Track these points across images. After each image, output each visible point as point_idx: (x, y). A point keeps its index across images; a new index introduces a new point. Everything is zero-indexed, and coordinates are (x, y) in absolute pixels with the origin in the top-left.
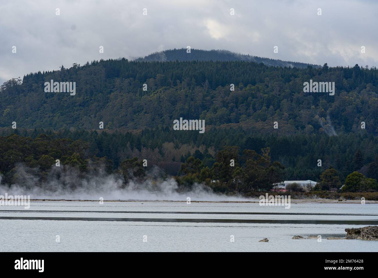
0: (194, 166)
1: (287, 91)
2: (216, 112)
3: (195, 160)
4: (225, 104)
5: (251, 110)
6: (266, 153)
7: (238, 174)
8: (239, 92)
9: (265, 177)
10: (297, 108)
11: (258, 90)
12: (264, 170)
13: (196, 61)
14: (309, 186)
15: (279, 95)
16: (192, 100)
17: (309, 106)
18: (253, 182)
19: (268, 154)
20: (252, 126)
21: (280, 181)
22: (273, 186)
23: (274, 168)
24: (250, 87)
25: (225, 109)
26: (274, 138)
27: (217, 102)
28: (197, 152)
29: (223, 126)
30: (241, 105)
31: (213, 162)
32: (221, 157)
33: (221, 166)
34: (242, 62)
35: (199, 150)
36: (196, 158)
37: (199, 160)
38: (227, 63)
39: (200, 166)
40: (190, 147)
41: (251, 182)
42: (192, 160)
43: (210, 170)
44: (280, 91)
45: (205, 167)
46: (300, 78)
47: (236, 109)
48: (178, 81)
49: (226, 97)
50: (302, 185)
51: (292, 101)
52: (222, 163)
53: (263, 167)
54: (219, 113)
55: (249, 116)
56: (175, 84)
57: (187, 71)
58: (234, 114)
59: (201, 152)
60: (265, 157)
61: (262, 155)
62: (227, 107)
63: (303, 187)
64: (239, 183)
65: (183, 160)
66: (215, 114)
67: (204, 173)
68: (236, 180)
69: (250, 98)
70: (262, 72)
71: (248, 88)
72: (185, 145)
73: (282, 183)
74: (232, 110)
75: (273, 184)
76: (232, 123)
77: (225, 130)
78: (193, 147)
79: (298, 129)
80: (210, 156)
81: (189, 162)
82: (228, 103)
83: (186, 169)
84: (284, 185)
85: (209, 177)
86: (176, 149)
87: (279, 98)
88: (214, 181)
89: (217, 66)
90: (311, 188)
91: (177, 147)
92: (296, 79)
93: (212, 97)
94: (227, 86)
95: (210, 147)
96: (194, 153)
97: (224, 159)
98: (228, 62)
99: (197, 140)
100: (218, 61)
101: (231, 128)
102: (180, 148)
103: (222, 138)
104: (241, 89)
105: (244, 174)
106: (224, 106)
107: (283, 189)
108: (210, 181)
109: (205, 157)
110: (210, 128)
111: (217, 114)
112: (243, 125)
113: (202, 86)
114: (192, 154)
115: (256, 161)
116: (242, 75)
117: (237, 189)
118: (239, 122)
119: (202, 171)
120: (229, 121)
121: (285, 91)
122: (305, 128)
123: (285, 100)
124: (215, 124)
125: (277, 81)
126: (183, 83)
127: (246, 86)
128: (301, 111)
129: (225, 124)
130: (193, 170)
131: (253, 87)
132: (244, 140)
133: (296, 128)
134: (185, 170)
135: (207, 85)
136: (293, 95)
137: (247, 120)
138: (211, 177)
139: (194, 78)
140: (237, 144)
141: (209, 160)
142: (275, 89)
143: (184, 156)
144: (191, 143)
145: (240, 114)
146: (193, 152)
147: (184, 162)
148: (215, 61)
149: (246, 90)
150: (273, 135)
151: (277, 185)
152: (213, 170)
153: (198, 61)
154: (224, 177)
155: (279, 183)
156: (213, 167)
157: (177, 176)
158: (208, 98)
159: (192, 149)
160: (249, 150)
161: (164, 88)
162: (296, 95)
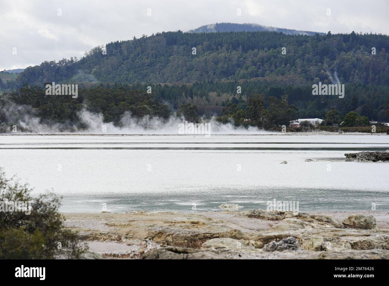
0: (232, 109)
1: (300, 52)
2: (248, 69)
3: (233, 105)
4: (254, 63)
5: (273, 67)
6: (284, 99)
7: (264, 114)
8: (264, 54)
9: (284, 116)
10: (308, 65)
12: (283, 111)
13: (233, 32)
14: (317, 122)
15: (294, 56)
16: (230, 60)
17: (317, 63)
18: (275, 120)
19: (286, 99)
20: (274, 79)
21: (295, 119)
22: (290, 123)
23: (291, 110)
24: (273, 50)
25: (254, 67)
26: (291, 88)
27: (248, 62)
28: (234, 98)
29: (253, 79)
30: (266, 64)
31: (246, 106)
32: (251, 102)
33: (252, 109)
34: (266, 32)
35: (235, 97)
36: (233, 103)
37: (235, 104)
38: (255, 33)
39: (236, 109)
40: (229, 95)
41: (273, 120)
42: (230, 104)
43: (243, 111)
44: (294, 53)
45: (240, 109)
46: (310, 43)
47: (262, 67)
48: (219, 47)
49: (255, 58)
50: (312, 122)
51: (303, 60)
52: (252, 106)
53: (283, 109)
54: (250, 70)
55: (272, 71)
56: (217, 49)
57: (226, 39)
58: (261, 70)
59: (237, 98)
60: (284, 102)
61: (282, 100)
62: (255, 65)
63: (312, 124)
64: (265, 121)
65: (223, 105)
66: (247, 70)
67: (239, 114)
68: (263, 119)
69: (272, 59)
70: (281, 39)
71: (271, 51)
72: (225, 94)
73: (297, 120)
74: (259, 68)
75: (290, 122)
76: (259, 77)
77: (254, 82)
78: (231, 95)
79: (308, 81)
80: (243, 101)
81: (228, 106)
82: (256, 62)
83: (226, 112)
84: (298, 122)
85: (243, 117)
86: (218, 97)
87: (294, 58)
88: (246, 120)
89: (248, 35)
90: (319, 124)
91: (219, 95)
92: (307, 43)
93: (245, 58)
94: (256, 49)
95: (243, 95)
96: (232, 99)
97: (253, 104)
98: (256, 32)
99: (233, 90)
100: (249, 31)
101: (258, 81)
102: (221, 96)
103: (252, 88)
104: (266, 52)
105: (268, 115)
106: (253, 65)
107: (298, 125)
108: (243, 120)
109: (240, 103)
110: (243, 81)
111: (248, 71)
112: (267, 78)
113: (237, 50)
114: (230, 100)
115: (277, 105)
116: (267, 42)
117: (263, 125)
118: (264, 77)
119: (237, 112)
120: (257, 76)
121: (299, 52)
122: (314, 80)
123: (299, 59)
124: (247, 78)
125: (293, 46)
126: (223, 48)
127: (269, 49)
128: (311, 68)
129: (254, 78)
130: (231, 111)
131: (274, 51)
132: (269, 89)
133: (307, 80)
134: (225, 112)
135: (240, 49)
136: (305, 56)
137: (271, 75)
138: (244, 117)
139: (231, 45)
140: (263, 93)
141: (243, 104)
142: (291, 51)
143: (224, 101)
144: (229, 92)
145: (266, 71)
146: (231, 98)
147: (224, 106)
148: (246, 32)
149: (269, 53)
150: (289, 85)
151: (293, 122)
152: (246, 112)
153: (234, 31)
154: (254, 117)
155: (294, 121)
156: (246, 109)
157: (220, 116)
158: (242, 59)
159: (230, 97)
160: (272, 97)
161: (209, 52)
162: (307, 56)
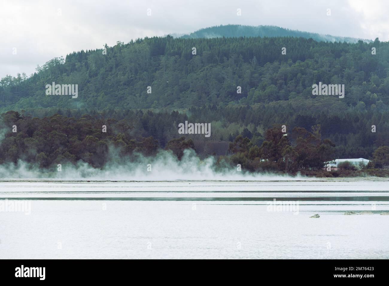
0: (242, 145)
1: (337, 66)
2: (265, 89)
3: (244, 139)
4: (274, 81)
5: (300, 87)
6: (316, 130)
7: (288, 152)
8: (288, 68)
9: (316, 155)
10: (349, 84)
11: (308, 66)
12: (315, 148)
13: (244, 37)
14: (361, 164)
15: (329, 71)
16: (240, 77)
17: (360, 82)
18: (303, 161)
19: (318, 131)
20: (302, 103)
21: (331, 160)
22: (324, 165)
23: (325, 146)
24: (299, 63)
25: (273, 86)
26: (325, 115)
27: (265, 79)
28: (246, 130)
29: (272, 104)
30: (290, 82)
31: (262, 141)
32: (270, 135)
33: (270, 145)
34: (290, 38)
35: (247, 128)
36: (244, 137)
37: (248, 138)
38: (275, 39)
39: (248, 145)
40: (239, 126)
41: (301, 161)
42: (241, 138)
43: (259, 148)
44: (330, 67)
45: (254, 146)
46: (351, 53)
47: (285, 87)
48: (225, 58)
49: (275, 74)
50: (354, 163)
51: (342, 77)
52: (271, 141)
53: (314, 145)
54: (268, 90)
55: (298, 93)
56: (222, 61)
57: (234, 47)
58: (283, 91)
59: (249, 130)
60: (315, 135)
61: (312, 133)
62: (276, 84)
63: (355, 165)
64: (289, 162)
65: (231, 139)
66: (264, 91)
67: (253, 152)
68: (286, 159)
69: (299, 75)
70: (311, 48)
71: (297, 64)
72: (233, 124)
73: (333, 161)
74: (280, 87)
75: (324, 163)
76: (282, 100)
77: (274, 107)
78: (241, 126)
79: (349, 106)
80: (259, 135)
81: (237, 141)
82: (277, 80)
83: (235, 148)
84: (335, 163)
85: (257, 156)
86: (223, 128)
87: (329, 74)
88: (263, 160)
89: (265, 42)
90: (364, 166)
91: (224, 126)
92: (347, 54)
93: (261, 74)
94: (276, 62)
95: (259, 126)
96: (243, 132)
97: (273, 137)
98: (276, 37)
99: (245, 119)
100: (266, 37)
101: (280, 106)
102: (228, 126)
103: (271, 116)
104: (290, 65)
105: (293, 153)
106: (272, 83)
107: (335, 167)
108: (259, 160)
109: (254, 136)
110: (259, 106)
111: (265, 91)
112: (292, 102)
113: (250, 63)
114: (240, 133)
115: (306, 139)
116: (291, 51)
117: (287, 168)
118: (288, 100)
119: (250, 150)
120: (278, 98)
121: (336, 66)
122: (357, 104)
123: (336, 76)
124: (264, 102)
125: (327, 57)
126: (230, 60)
127: (294, 62)
128: (352, 88)
129: (274, 102)
130: (241, 148)
131: (302, 63)
132: (294, 117)
133: (347, 105)
134: (233, 149)
135: (254, 61)
136: (344, 71)
137: (297, 98)
138: (259, 156)
139: (242, 55)
140: (286, 122)
141: (258, 138)
142: (325, 65)
143: (232, 134)
144: (239, 122)
145: (290, 91)
146: (241, 130)
147: (232, 141)
148: (262, 37)
149: (295, 67)
150: (323, 112)
151: (328, 163)
152: (262, 149)
153: (245, 37)
154: (274, 155)
155: (330, 162)
156: (262, 145)
157: (225, 155)
158: (256, 75)
159: (240, 128)
160: (299, 128)
161: (210, 65)
162: (347, 71)
